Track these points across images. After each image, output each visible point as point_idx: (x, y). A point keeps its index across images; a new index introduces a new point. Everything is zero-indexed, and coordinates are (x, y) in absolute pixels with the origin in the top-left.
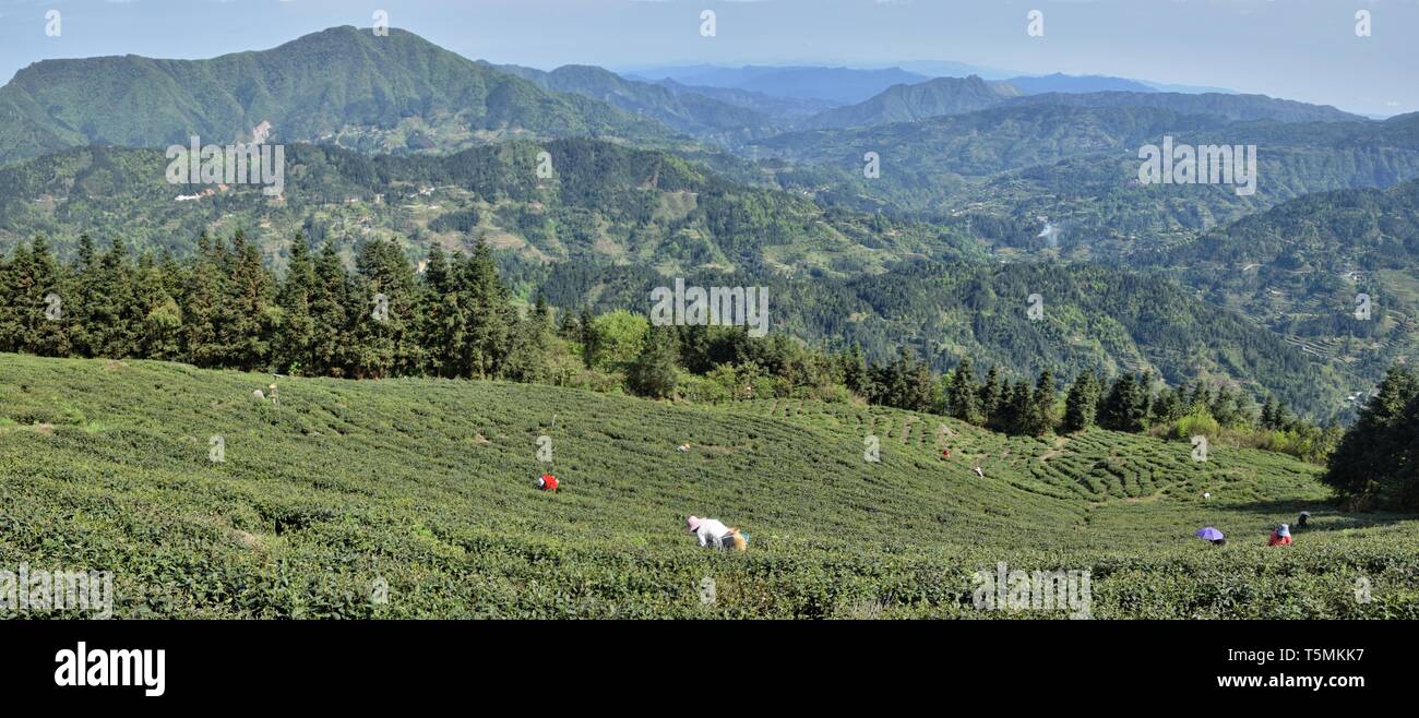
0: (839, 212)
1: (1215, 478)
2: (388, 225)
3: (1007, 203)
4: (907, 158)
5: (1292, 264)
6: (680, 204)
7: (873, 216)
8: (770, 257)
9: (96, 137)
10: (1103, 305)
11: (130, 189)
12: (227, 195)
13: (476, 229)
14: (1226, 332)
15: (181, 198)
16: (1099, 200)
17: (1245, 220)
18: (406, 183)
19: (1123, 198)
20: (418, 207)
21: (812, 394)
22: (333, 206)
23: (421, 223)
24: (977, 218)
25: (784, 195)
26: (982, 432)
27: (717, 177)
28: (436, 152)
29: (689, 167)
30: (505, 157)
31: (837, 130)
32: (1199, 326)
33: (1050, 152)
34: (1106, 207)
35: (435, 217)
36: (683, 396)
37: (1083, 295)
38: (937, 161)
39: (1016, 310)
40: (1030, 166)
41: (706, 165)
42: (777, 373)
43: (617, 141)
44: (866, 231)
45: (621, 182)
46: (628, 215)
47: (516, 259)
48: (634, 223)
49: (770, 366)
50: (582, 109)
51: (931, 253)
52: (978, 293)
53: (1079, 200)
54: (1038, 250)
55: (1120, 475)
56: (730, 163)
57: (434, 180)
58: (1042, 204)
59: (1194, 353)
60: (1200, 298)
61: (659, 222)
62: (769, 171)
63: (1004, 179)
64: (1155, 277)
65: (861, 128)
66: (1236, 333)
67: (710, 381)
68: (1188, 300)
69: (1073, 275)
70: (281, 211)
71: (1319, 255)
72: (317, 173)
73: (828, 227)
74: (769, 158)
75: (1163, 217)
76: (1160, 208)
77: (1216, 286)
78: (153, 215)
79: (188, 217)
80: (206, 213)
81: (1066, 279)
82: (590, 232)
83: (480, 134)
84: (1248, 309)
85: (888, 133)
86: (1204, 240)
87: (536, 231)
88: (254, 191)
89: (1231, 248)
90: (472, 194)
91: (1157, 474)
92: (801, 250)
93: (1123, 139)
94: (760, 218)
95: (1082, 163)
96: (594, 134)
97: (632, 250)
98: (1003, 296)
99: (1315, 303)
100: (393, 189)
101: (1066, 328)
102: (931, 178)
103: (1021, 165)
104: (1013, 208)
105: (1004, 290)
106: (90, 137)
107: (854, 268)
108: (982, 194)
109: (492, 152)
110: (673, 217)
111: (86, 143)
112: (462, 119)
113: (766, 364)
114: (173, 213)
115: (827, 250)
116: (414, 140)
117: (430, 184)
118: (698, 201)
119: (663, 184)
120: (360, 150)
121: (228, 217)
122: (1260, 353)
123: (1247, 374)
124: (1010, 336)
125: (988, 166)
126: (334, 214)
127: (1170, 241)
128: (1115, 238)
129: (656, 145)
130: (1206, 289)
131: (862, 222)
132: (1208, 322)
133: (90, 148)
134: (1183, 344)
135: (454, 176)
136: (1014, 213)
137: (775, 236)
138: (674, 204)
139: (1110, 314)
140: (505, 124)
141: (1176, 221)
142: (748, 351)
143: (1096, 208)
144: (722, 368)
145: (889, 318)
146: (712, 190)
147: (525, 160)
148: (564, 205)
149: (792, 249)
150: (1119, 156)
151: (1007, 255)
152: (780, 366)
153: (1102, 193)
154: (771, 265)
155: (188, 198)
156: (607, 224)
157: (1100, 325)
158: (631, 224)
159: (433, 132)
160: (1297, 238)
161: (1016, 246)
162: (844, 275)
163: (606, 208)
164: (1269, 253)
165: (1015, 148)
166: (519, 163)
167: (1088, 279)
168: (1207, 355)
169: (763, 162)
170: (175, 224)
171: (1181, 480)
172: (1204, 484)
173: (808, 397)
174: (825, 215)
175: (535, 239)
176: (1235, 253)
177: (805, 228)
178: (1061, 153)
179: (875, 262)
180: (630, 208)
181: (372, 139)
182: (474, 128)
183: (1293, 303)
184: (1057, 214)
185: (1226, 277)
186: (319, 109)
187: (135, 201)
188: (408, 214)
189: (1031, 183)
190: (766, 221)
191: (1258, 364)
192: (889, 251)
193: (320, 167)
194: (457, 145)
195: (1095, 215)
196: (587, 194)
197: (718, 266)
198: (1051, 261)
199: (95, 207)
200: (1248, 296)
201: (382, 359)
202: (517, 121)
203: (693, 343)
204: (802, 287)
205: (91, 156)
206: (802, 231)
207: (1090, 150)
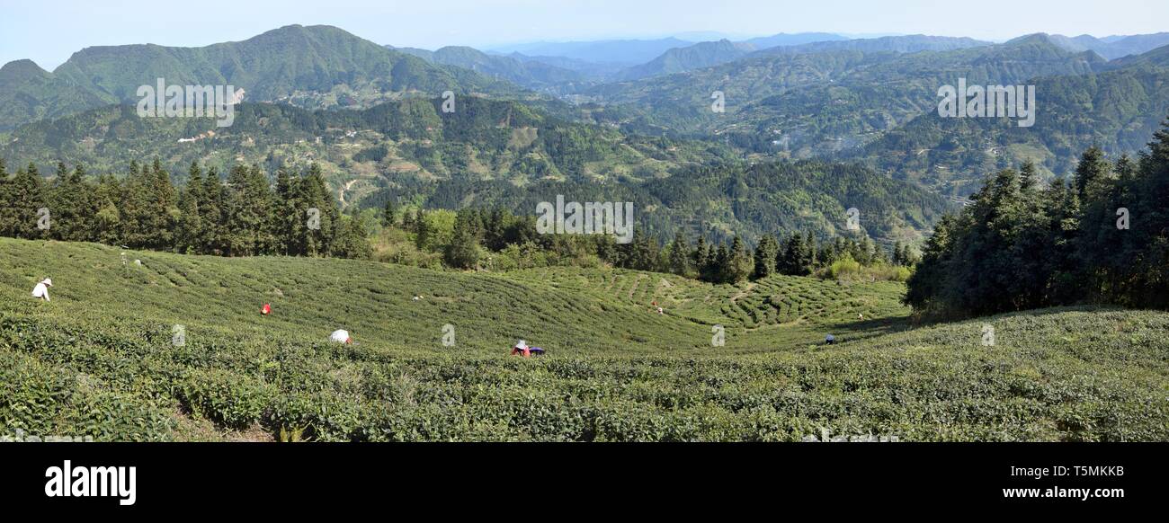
0: (636, 137)
1: (844, 305)
2: (325, 158)
3: (753, 123)
4: (681, 98)
5: (951, 147)
6: (526, 136)
7: (659, 138)
8: (590, 170)
9: (125, 98)
10: (822, 187)
11: (147, 134)
12: (214, 138)
13: (386, 159)
14: (909, 198)
15: (182, 140)
16: (815, 115)
17: (916, 120)
18: (336, 129)
19: (832, 113)
20: (345, 145)
21: (573, 262)
22: (287, 145)
23: (348, 156)
24: (732, 135)
25: (598, 127)
26: (695, 283)
27: (551, 117)
28: (358, 107)
29: (531, 111)
30: (405, 109)
31: (632, 81)
32: (889, 196)
33: (779, 86)
34: (820, 120)
35: (358, 152)
36: (484, 267)
37: (807, 182)
38: (703, 98)
39: (762, 196)
40: (766, 97)
41: (543, 108)
42: (550, 249)
43: (482, 96)
44: (655, 149)
45: (484, 123)
46: (491, 146)
47: (414, 179)
48: (495, 151)
49: (544, 244)
50: (457, 75)
51: (702, 161)
52: (734, 186)
53: (801, 117)
54: (775, 153)
55: (778, 308)
56: (561, 107)
57: (356, 126)
58: (776, 122)
59: (888, 215)
60: (889, 176)
61: (512, 149)
62: (587, 112)
63: (749, 107)
64: (857, 164)
65: (650, 79)
66: (916, 198)
67: (503, 256)
68: (880, 179)
69: (799, 168)
70: (251, 149)
71: (969, 139)
72: (276, 123)
73: (629, 147)
74: (587, 102)
75: (860, 123)
76: (858, 117)
77: (900, 167)
78: (163, 152)
79: (187, 153)
80: (199, 151)
81: (795, 172)
82: (465, 158)
83: (388, 94)
84: (923, 181)
85: (668, 81)
86: (889, 136)
87: (427, 159)
88: (233, 136)
89: (908, 140)
90: (382, 136)
91: (804, 305)
92: (611, 164)
93: (828, 73)
94: (581, 143)
95: (802, 91)
96: (466, 92)
97: (494, 169)
98: (752, 186)
99: (969, 172)
100: (328, 133)
101: (797, 205)
102: (699, 110)
103: (761, 96)
104: (757, 126)
105: (753, 182)
106: (121, 98)
107: (649, 174)
108: (735, 119)
109: (395, 107)
110: (522, 145)
111: (118, 102)
112: (375, 85)
113: (540, 243)
114: (176, 150)
115: (629, 163)
116: (343, 100)
117: (353, 129)
118: (538, 133)
119: (514, 123)
120: (306, 107)
121: (214, 153)
122: (933, 210)
123: (926, 226)
124: (759, 214)
125: (738, 99)
126: (287, 151)
127: (866, 139)
128: (828, 140)
129: (508, 97)
130: (893, 170)
131: (652, 142)
132: (896, 192)
133: (120, 105)
134: (880, 209)
135: (370, 123)
136: (758, 129)
137: (592, 155)
138: (523, 136)
139: (828, 193)
140: (405, 87)
141: (868, 125)
142: (529, 235)
143: (813, 122)
144: (511, 246)
145: (673, 207)
146: (547, 127)
147: (418, 111)
148: (446, 141)
149: (605, 164)
150: (826, 85)
151: (754, 158)
152: (551, 244)
153: (816, 111)
154: (590, 176)
155: (186, 140)
156: (476, 153)
157: (821, 202)
158: (492, 152)
159: (356, 94)
160: (952, 129)
161: (760, 152)
162: (641, 180)
163: (475, 142)
164: (934, 141)
165: (755, 85)
166: (414, 113)
167: (810, 171)
168: (898, 215)
169: (583, 106)
170: (178, 158)
171: (818, 308)
172: (835, 310)
173: (571, 264)
174: (626, 139)
175: (425, 165)
176: (911, 144)
177: (613, 149)
178: (786, 86)
179: (662, 169)
180: (492, 140)
181: (314, 100)
182: (383, 91)
183: (954, 173)
184: (787, 128)
185: (906, 160)
186: (277, 81)
187: (150, 142)
188: (338, 150)
189: (768, 109)
190: (586, 146)
191: (933, 218)
192: (672, 161)
193: (278, 119)
194: (372, 102)
195: (813, 126)
196: (461, 133)
197: (554, 177)
198: (785, 160)
199: (122, 146)
200: (922, 172)
201: (246, 243)
202: (413, 85)
203: (493, 230)
204: (611, 189)
205: (120, 111)
206: (611, 151)
207: (806, 82)
